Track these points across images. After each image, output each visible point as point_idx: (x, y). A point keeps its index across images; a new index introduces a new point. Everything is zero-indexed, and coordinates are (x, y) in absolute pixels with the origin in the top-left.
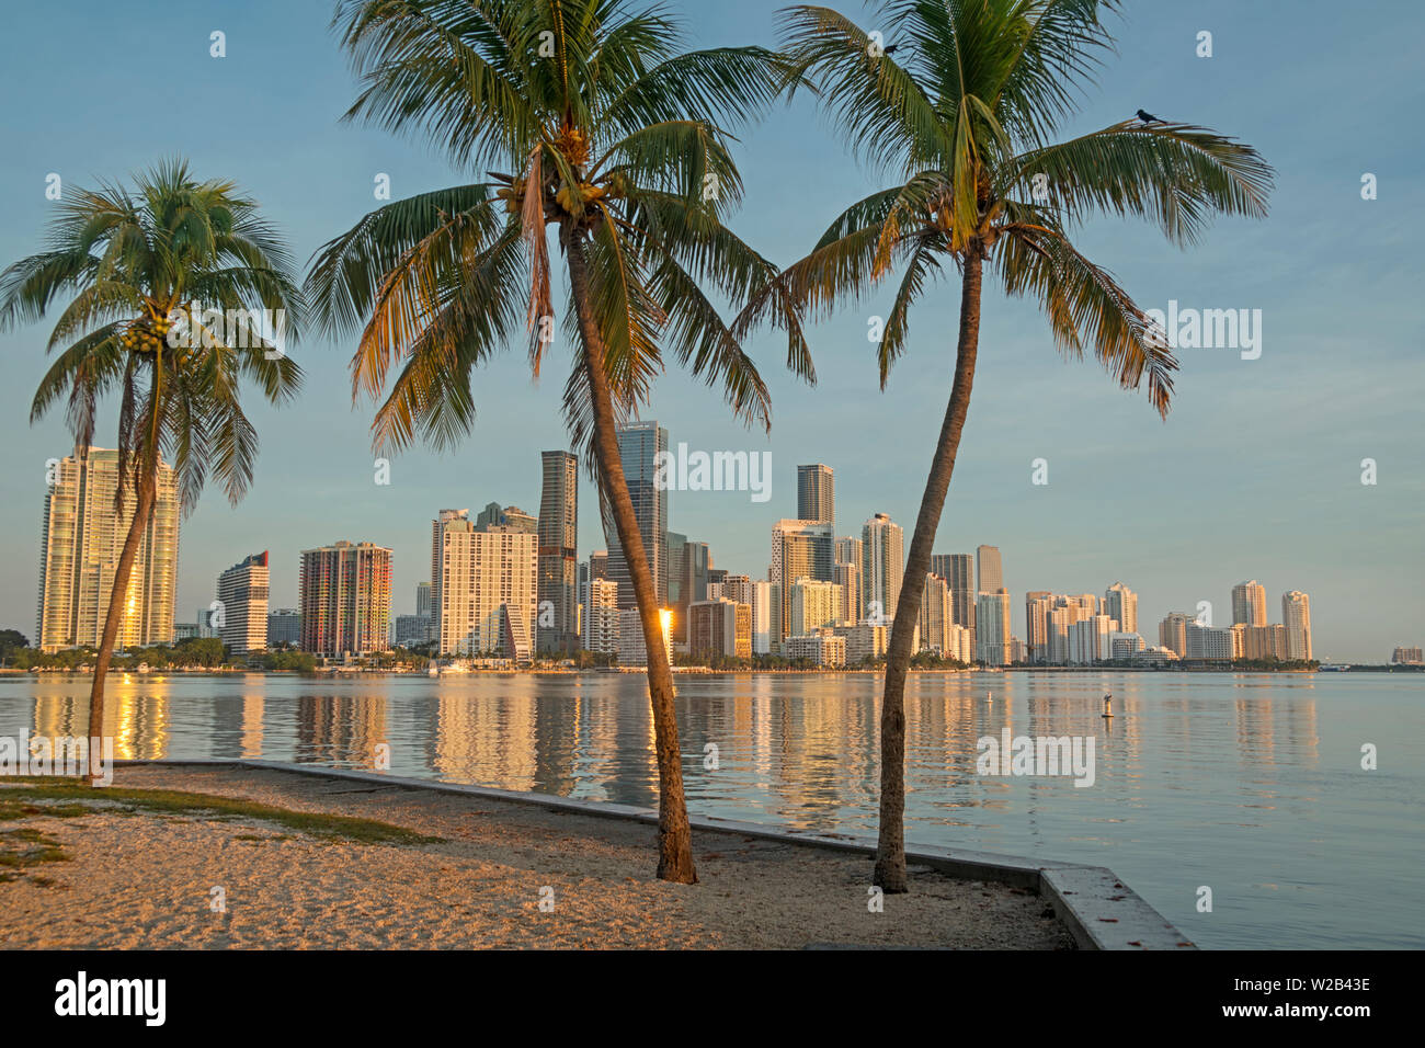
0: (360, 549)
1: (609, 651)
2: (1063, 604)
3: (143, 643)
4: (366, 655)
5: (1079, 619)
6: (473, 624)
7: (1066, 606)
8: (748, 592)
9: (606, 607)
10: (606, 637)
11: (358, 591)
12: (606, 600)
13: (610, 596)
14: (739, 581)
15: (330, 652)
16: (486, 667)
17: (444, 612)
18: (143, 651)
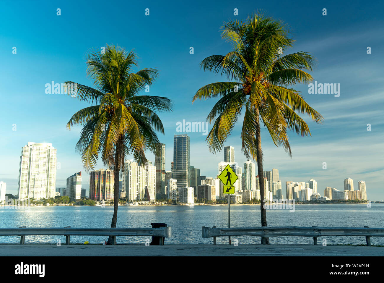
0: (106, 171)
1: (175, 199)
2: (297, 185)
3: (47, 197)
4: (109, 201)
5: (301, 189)
6: (138, 192)
7: (298, 185)
8: (213, 182)
9: (174, 187)
10: (174, 195)
11: (106, 182)
12: (174, 185)
13: (175, 183)
14: (210, 179)
15: (98, 200)
16: (142, 204)
17: (130, 188)
18: (47, 200)
